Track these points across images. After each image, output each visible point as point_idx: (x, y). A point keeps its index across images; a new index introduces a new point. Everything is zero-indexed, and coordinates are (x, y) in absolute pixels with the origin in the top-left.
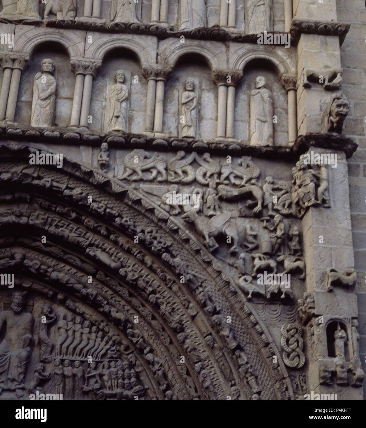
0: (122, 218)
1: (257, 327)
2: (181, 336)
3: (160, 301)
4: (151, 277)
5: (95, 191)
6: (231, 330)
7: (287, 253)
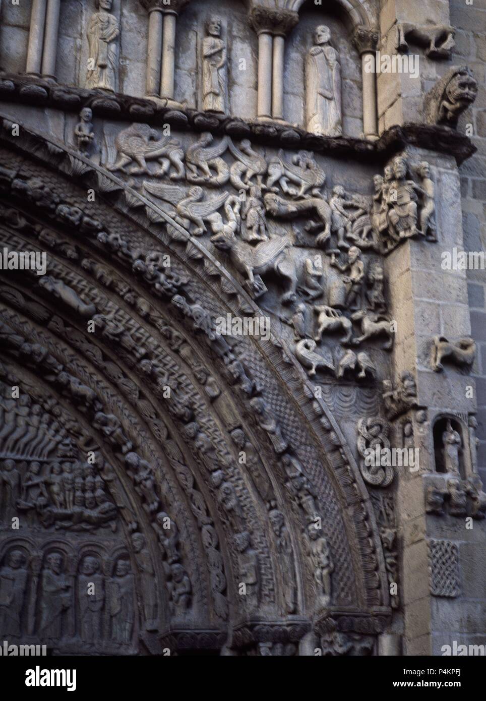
0: (109, 233)
1: (323, 420)
2: (190, 428)
3: (157, 370)
4: (145, 331)
5: (64, 185)
6: (278, 423)
7: (365, 307)
